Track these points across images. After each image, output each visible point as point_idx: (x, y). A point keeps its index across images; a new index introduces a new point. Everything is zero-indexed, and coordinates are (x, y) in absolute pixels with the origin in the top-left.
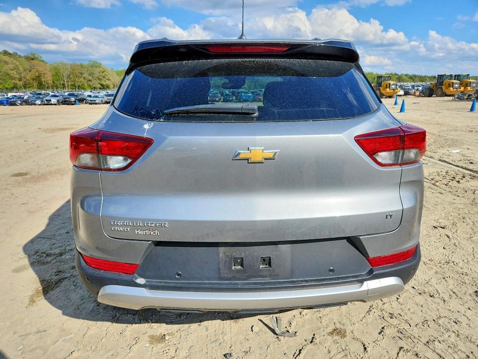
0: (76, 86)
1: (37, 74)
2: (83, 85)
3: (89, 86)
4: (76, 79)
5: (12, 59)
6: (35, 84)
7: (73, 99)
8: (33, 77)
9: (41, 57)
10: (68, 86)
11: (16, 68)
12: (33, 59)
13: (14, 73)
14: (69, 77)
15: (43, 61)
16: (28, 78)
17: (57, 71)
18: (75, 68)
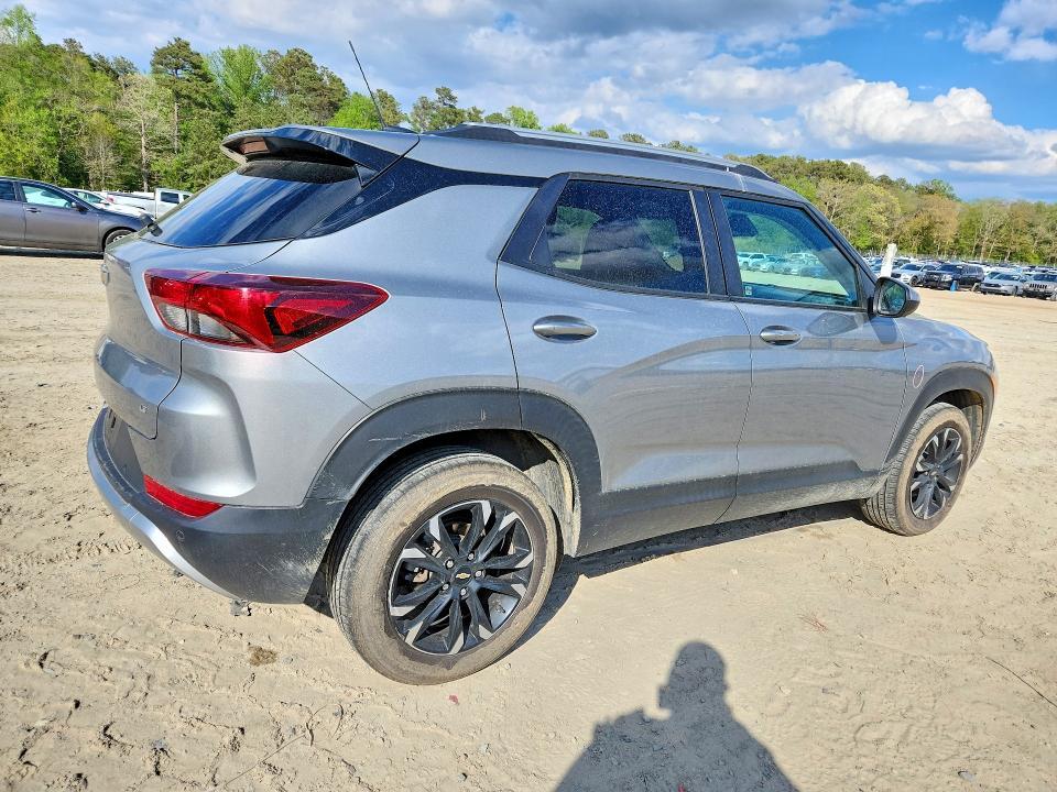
0: (1006, 253)
1: (927, 223)
2: (1025, 251)
3: (1041, 254)
4: (1013, 237)
5: (888, 192)
6: (916, 243)
7: (948, 278)
8: (918, 228)
9: (951, 189)
10: (988, 250)
11: (889, 210)
12: (931, 192)
13: (881, 220)
14: (996, 232)
15: (951, 197)
16: (906, 229)
17: (974, 219)
18: (1020, 213)
